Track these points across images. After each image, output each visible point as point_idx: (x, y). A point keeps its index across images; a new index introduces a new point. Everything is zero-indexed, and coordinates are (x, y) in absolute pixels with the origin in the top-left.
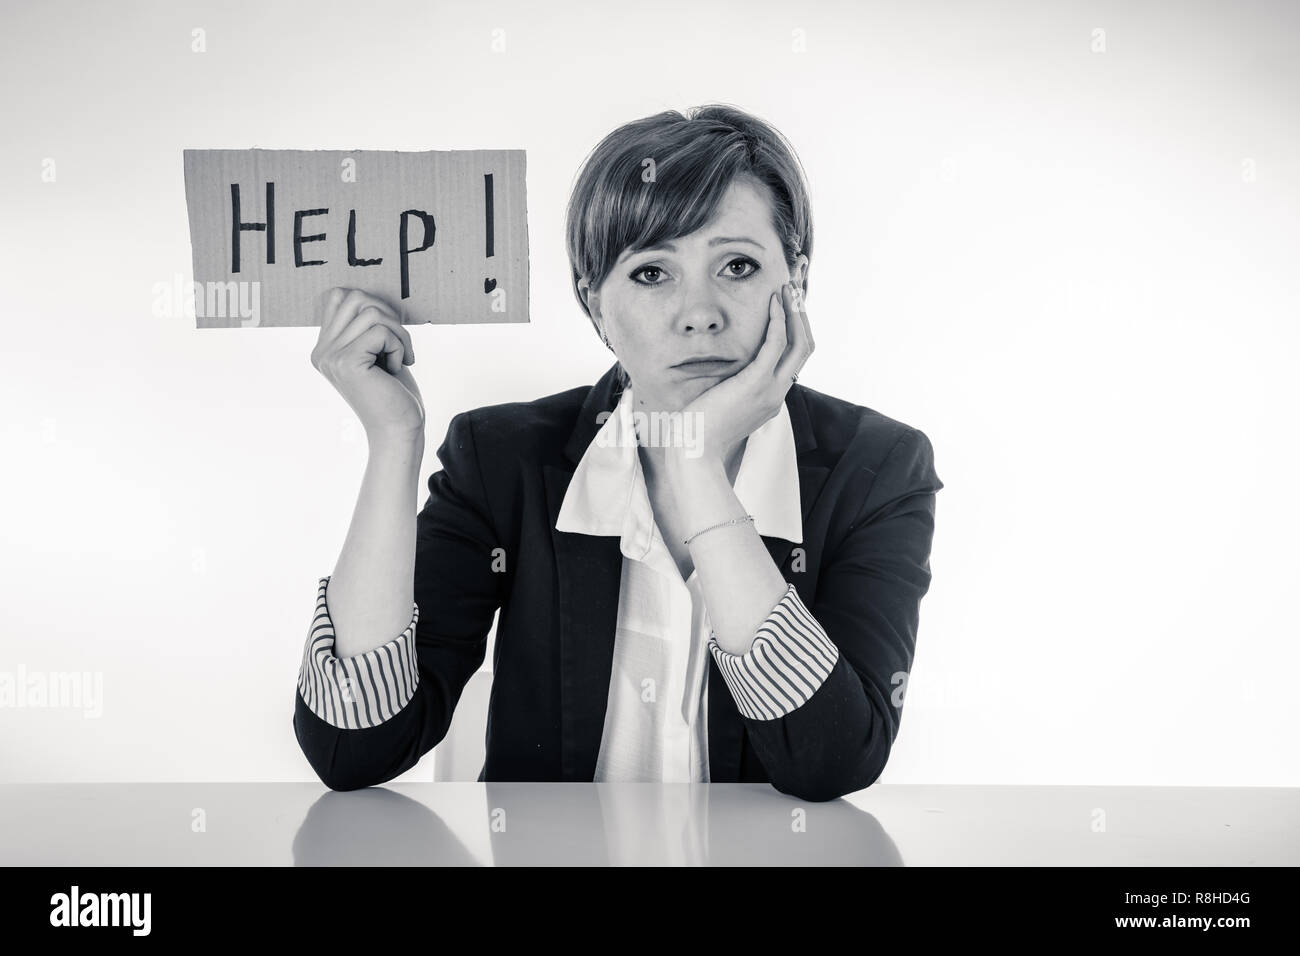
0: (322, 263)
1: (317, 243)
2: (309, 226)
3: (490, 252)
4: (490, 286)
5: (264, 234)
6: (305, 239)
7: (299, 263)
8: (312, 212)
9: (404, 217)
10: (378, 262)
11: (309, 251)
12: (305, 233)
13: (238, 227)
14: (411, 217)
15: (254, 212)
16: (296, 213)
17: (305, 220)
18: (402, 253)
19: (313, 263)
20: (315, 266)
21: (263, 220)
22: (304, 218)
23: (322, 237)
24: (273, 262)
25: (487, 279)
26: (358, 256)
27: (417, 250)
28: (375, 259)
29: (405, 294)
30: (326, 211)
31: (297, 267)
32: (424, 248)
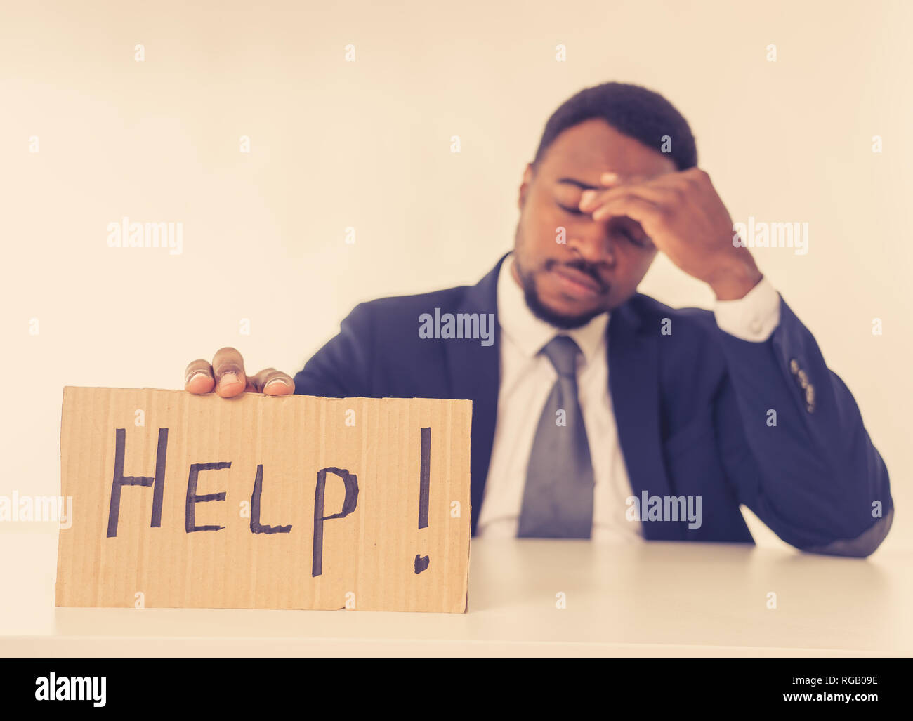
0: (217, 528)
1: (213, 503)
2: (208, 483)
3: (423, 523)
4: (421, 564)
5: (150, 490)
6: (200, 499)
7: (191, 527)
8: (210, 466)
9: (321, 476)
10: (287, 529)
11: (204, 512)
12: (200, 491)
13: (120, 480)
14: (330, 477)
15: (140, 463)
16: (192, 466)
17: (203, 474)
18: (316, 520)
19: (207, 528)
20: (208, 532)
21: (151, 474)
22: (200, 472)
23: (220, 497)
24: (158, 525)
25: (418, 556)
26: (263, 522)
27: (335, 516)
28: (284, 525)
29: (317, 570)
30: (228, 465)
31: (187, 532)
32: (343, 515)
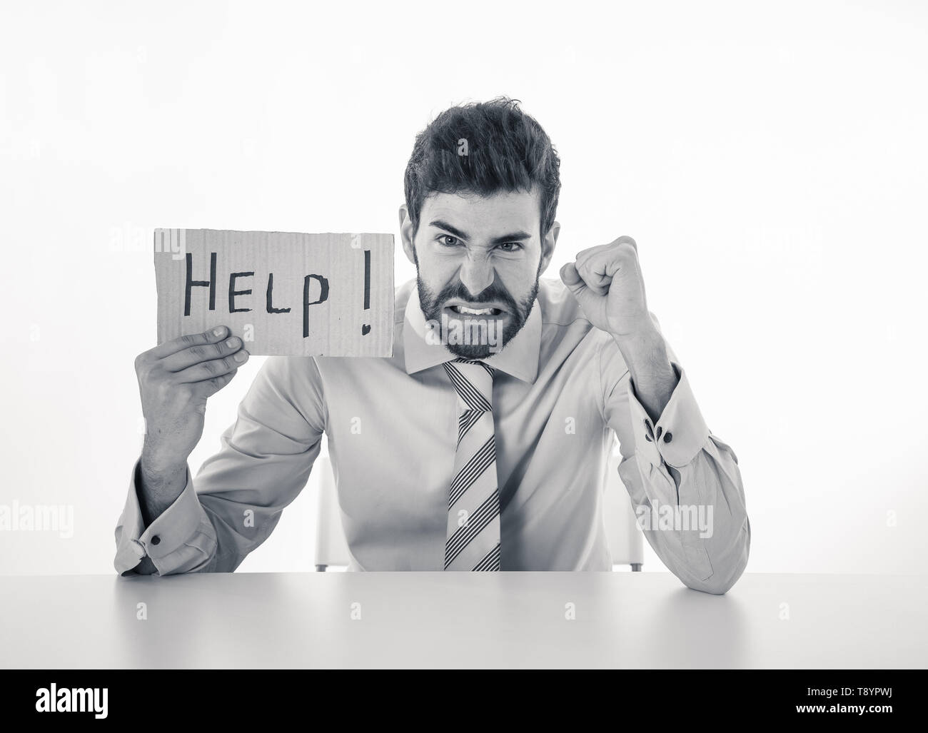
0: (248, 310)
1: (245, 296)
2: (240, 284)
3: (367, 306)
4: (366, 330)
5: (208, 289)
6: (237, 293)
7: (232, 310)
8: (242, 274)
9: (307, 279)
10: (288, 310)
11: (239, 302)
12: (237, 289)
13: (190, 283)
14: (312, 280)
15: (201, 273)
16: (232, 275)
17: (237, 279)
18: (304, 305)
19: (242, 310)
20: (243, 312)
21: (208, 280)
23: (249, 292)
24: (214, 309)
25: (364, 325)
26: (274, 306)
27: (316, 303)
28: (286, 309)
29: (306, 334)
30: (252, 274)
31: (231, 312)
32: (320, 302)
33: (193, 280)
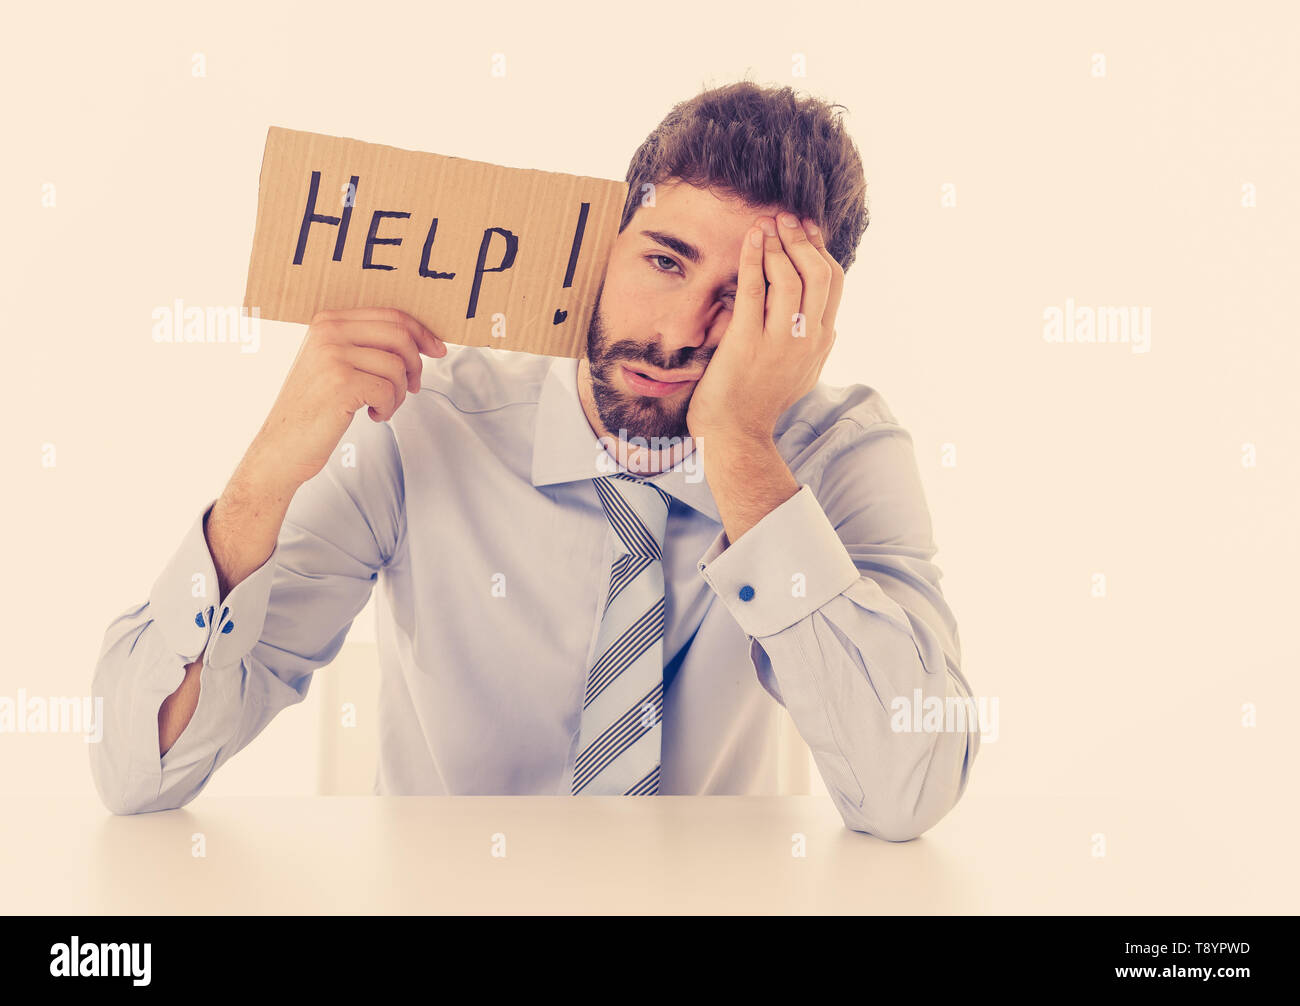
0: (389, 268)
1: (389, 246)
2: (387, 228)
3: (568, 283)
4: (560, 317)
5: (336, 229)
6: (378, 241)
7: (367, 265)
8: (391, 214)
9: (488, 234)
10: (451, 276)
11: (380, 254)
12: (379, 235)
13: (310, 217)
14: (495, 235)
15: (330, 204)
16: (376, 212)
17: (383, 220)
18: (477, 271)
19: (381, 267)
20: (382, 271)
21: (339, 215)
22: (382, 219)
23: (397, 242)
24: (340, 260)
25: (558, 310)
26: (431, 268)
27: (494, 270)
28: (448, 273)
29: (471, 313)
30: (407, 215)
31: (364, 268)
32: (500, 270)
33: (315, 213)
